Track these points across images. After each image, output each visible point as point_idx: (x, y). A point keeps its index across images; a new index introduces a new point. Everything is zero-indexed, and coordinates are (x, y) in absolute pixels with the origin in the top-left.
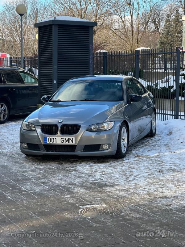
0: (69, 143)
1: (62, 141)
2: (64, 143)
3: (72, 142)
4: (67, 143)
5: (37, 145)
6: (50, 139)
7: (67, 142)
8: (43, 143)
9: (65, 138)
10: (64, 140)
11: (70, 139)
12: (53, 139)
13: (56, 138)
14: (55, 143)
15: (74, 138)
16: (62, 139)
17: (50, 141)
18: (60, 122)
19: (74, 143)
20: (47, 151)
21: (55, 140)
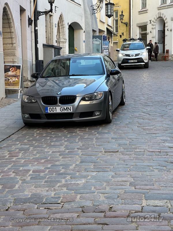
0: (68, 111)
1: (62, 110)
2: (63, 112)
3: (70, 110)
4: (66, 111)
5: (39, 114)
6: (50, 109)
7: (65, 110)
8: (44, 113)
9: (64, 108)
10: (63, 109)
11: (68, 108)
12: (53, 109)
13: (56, 108)
14: (55, 112)
15: (71, 107)
17: (50, 111)
18: (58, 94)
19: (72, 111)
20: (48, 119)
21: (55, 109)
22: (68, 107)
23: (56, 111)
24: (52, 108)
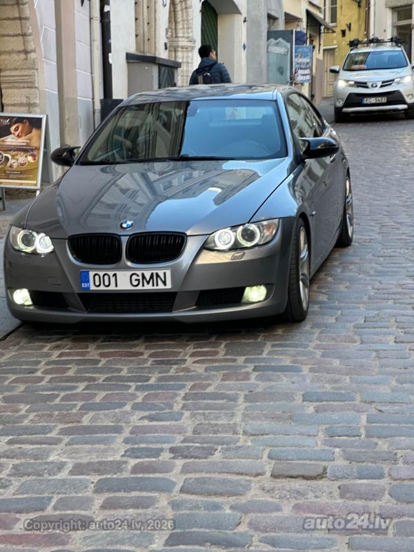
0: (155, 287)
1: (135, 283)
2: (140, 287)
3: (165, 283)
4: (148, 287)
5: (59, 294)
6: (97, 277)
7: (148, 283)
8: (77, 291)
9: (143, 275)
10: (139, 280)
11: (158, 276)
12: (106, 277)
13: (115, 275)
14: (112, 287)
15: (168, 273)
16: (134, 277)
17: (97, 283)
18: (124, 225)
19: (169, 286)
20: (89, 312)
21: (113, 279)
22: (157, 274)
23: (116, 286)
24: (101, 274)
